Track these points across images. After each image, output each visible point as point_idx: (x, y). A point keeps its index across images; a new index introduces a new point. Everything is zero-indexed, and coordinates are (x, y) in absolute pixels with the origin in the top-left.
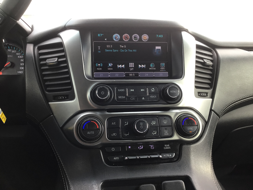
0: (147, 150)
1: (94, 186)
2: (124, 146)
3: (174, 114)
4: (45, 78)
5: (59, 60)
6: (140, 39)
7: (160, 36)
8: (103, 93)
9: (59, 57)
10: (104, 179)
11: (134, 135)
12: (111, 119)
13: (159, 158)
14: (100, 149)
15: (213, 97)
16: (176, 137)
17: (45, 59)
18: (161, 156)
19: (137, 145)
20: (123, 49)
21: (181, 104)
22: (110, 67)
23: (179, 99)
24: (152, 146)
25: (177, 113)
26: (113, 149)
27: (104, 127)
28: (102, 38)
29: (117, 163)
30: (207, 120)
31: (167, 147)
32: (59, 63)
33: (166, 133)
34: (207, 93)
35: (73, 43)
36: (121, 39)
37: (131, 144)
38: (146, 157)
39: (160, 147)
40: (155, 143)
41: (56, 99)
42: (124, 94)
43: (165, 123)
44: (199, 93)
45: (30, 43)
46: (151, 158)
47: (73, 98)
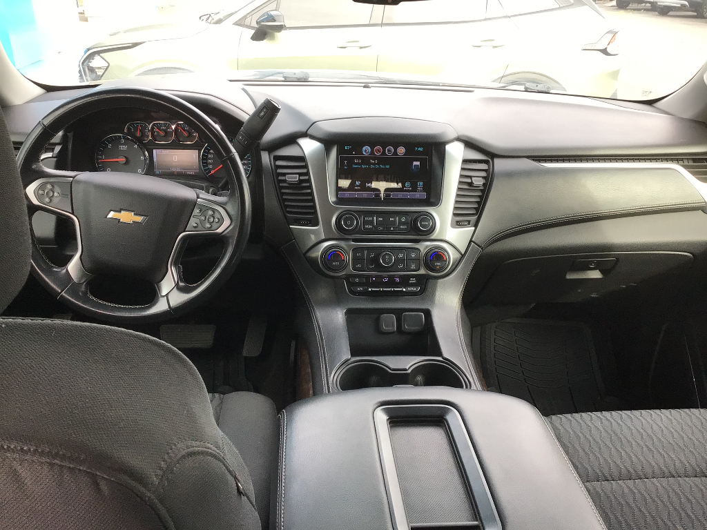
0: (392, 283)
1: (339, 312)
2: (368, 277)
3: (424, 247)
4: (284, 197)
5: (301, 178)
6: (395, 153)
7: (420, 149)
8: (349, 222)
9: (300, 174)
10: (347, 307)
11: (379, 267)
12: (355, 250)
13: (402, 290)
14: (344, 279)
15: (476, 226)
16: (422, 271)
17: (284, 174)
18: (404, 290)
19: (382, 277)
20: (374, 164)
21: (434, 236)
22: (357, 186)
23: (433, 229)
24: (398, 280)
25: (427, 246)
26: (357, 280)
27: (349, 257)
28: (349, 152)
29: (360, 293)
30: (463, 253)
31: (413, 280)
32: (301, 181)
33: (413, 267)
34: (469, 222)
35: (316, 154)
36: (372, 153)
37: (376, 277)
38: (389, 289)
39: (405, 281)
40: (400, 277)
41: (298, 222)
42: (371, 223)
43: (413, 256)
44: (457, 222)
45: (264, 150)
46: (394, 290)
47: (316, 224)
